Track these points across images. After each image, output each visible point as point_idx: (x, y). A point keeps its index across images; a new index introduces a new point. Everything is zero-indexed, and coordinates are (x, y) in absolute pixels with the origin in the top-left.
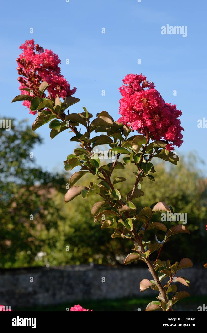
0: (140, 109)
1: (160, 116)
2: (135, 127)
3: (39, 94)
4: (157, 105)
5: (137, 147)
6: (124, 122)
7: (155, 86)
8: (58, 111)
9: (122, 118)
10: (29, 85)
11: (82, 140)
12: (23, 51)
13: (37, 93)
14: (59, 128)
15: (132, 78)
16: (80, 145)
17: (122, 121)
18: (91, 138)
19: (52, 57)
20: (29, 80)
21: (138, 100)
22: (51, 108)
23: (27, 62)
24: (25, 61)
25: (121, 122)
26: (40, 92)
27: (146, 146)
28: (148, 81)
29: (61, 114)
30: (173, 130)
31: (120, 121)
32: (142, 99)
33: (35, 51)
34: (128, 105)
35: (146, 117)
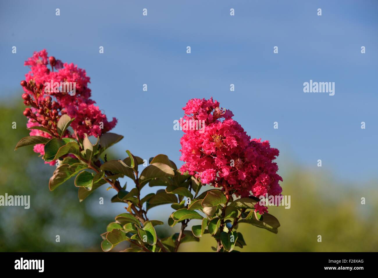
0: (210, 152)
1: (243, 161)
2: (205, 180)
3: (57, 133)
4: (236, 145)
5: (210, 209)
6: (190, 172)
7: (233, 115)
8: (89, 158)
9: (187, 165)
10: (42, 121)
11: (128, 201)
12: (31, 68)
13: (55, 132)
14: (90, 184)
15: (197, 105)
16: (126, 208)
17: (187, 169)
18: (142, 197)
19: (75, 75)
20: (43, 113)
21: (207, 138)
22: (77, 154)
23: (38, 85)
24: (35, 84)
25: (185, 172)
26: (59, 131)
27: (226, 207)
28: (222, 108)
29: (94, 162)
30: (264, 181)
31: (184, 170)
32: (213, 137)
33: (49, 67)
34: (193, 146)
35: (219, 163)
